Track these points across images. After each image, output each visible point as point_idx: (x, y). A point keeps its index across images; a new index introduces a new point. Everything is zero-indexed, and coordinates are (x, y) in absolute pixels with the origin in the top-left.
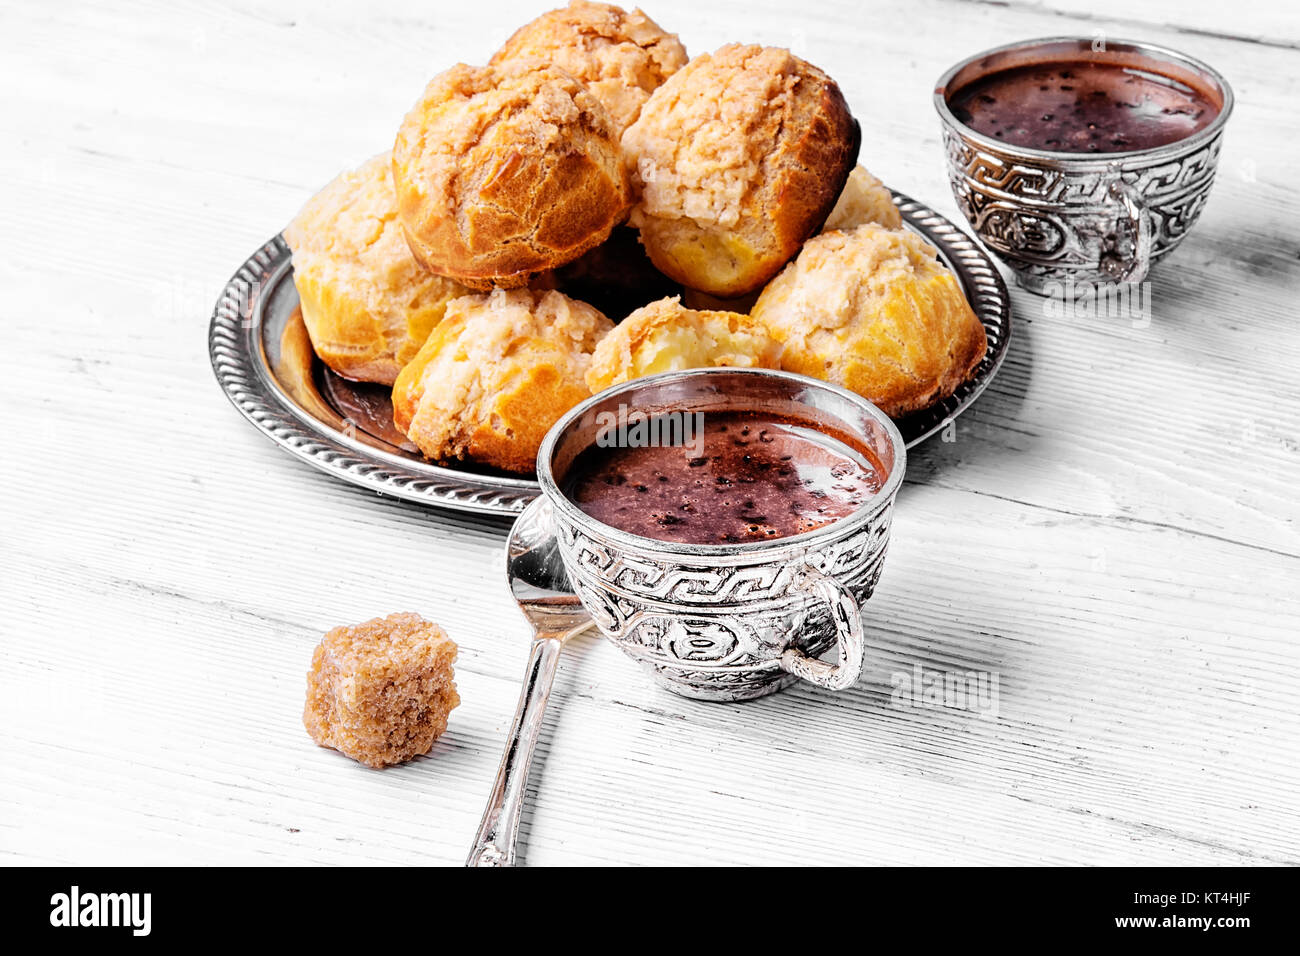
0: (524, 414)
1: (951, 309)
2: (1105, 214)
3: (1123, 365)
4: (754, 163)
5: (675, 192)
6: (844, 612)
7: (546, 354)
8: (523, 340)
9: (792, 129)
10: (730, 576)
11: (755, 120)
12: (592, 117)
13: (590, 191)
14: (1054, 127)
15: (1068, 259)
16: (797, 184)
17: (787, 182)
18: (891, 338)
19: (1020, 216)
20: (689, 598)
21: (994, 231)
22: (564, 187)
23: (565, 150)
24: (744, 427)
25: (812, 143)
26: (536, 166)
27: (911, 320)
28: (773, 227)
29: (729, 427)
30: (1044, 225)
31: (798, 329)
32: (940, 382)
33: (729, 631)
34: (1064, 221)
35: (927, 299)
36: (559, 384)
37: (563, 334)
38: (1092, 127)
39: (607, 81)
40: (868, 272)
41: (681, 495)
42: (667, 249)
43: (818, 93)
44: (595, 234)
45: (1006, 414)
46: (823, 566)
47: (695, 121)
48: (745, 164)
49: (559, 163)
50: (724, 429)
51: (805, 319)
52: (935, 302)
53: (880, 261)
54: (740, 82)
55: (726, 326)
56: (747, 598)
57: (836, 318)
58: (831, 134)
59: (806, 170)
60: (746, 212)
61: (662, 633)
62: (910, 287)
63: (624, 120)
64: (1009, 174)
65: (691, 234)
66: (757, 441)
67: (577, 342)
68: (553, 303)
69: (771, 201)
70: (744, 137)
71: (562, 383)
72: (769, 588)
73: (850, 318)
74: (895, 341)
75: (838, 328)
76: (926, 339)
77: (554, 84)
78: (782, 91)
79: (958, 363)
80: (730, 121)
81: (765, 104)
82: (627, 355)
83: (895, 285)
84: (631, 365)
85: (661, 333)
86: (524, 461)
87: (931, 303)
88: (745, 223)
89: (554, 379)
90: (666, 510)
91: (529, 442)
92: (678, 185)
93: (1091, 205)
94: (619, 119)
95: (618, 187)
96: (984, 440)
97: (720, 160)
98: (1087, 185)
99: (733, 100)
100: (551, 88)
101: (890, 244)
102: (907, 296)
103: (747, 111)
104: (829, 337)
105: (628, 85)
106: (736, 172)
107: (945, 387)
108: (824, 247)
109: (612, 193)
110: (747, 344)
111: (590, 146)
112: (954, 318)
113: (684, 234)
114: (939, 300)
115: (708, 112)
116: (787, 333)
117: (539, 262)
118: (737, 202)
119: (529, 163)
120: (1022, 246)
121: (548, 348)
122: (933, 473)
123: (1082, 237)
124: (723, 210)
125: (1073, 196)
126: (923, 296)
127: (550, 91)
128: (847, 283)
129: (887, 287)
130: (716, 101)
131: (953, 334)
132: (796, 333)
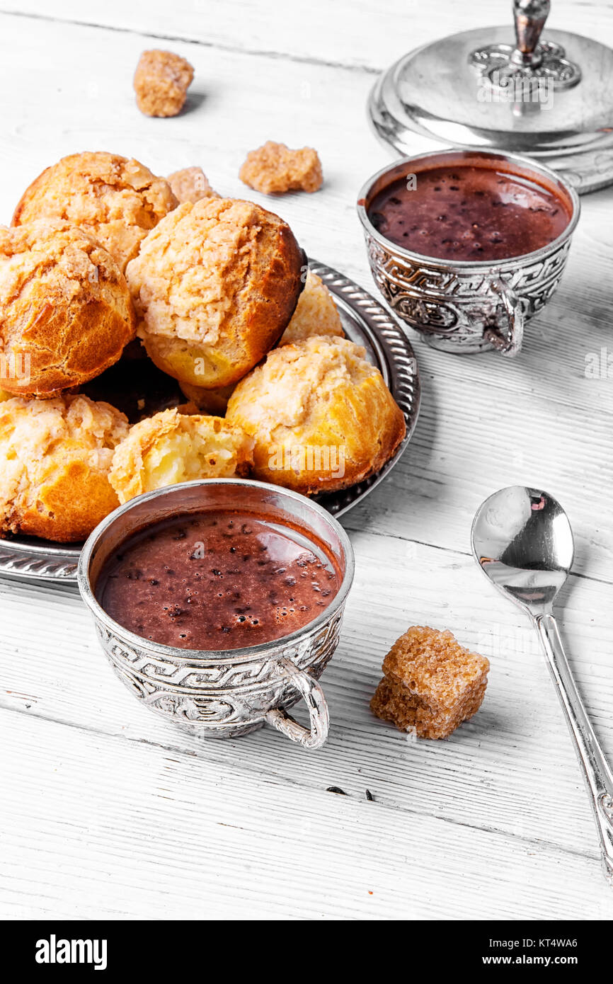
0: (62, 500)
1: (379, 405)
2: (488, 301)
3: (503, 416)
4: (229, 299)
5: (170, 319)
6: (314, 702)
7: (76, 451)
8: (58, 441)
9: (256, 271)
10: (228, 670)
11: (228, 265)
12: (105, 269)
13: (106, 328)
14: (447, 227)
15: (460, 331)
16: (262, 312)
17: (254, 311)
18: (335, 434)
19: (424, 303)
20: (197, 684)
21: (404, 310)
22: (86, 327)
23: (85, 299)
24: (230, 521)
25: (272, 280)
26: (64, 313)
27: (350, 419)
28: (244, 345)
29: (218, 522)
30: (443, 310)
31: (265, 425)
32: (372, 463)
33: (226, 703)
34: (457, 307)
35: (361, 401)
36: (87, 475)
37: (89, 433)
38: (475, 226)
39: (113, 222)
40: (316, 382)
41: (184, 588)
42: (164, 356)
43: (275, 238)
44: (111, 358)
45: (419, 464)
46: (296, 656)
47: (183, 265)
48: (222, 299)
49: (82, 310)
50: (215, 524)
51: (270, 418)
52: (367, 402)
53: (325, 372)
54: (217, 234)
55: (212, 428)
56: (241, 684)
57: (293, 421)
58: (286, 270)
59: (267, 301)
60: (224, 335)
61: (177, 705)
62: (348, 392)
63: (128, 252)
64: (415, 274)
65: (182, 346)
66: (239, 534)
67: (99, 439)
68: (80, 409)
69: (242, 326)
70: (221, 280)
71: (90, 474)
72: (257, 676)
73: (304, 419)
74: (339, 435)
75: (295, 426)
76: (361, 432)
77: (75, 245)
78: (249, 240)
79: (385, 446)
80: (209, 266)
81: (236, 253)
82: (139, 461)
83: (336, 392)
84: (143, 468)
85: (164, 442)
86: (63, 534)
87: (364, 404)
88: (223, 342)
89: (83, 471)
90: (174, 603)
91: (66, 521)
92: (171, 313)
93: (477, 296)
94: (123, 251)
95: (126, 320)
96: (404, 489)
97: (203, 296)
98: (474, 283)
99: (212, 249)
100: (73, 249)
101: (332, 356)
102: (346, 400)
103: (223, 259)
104: (289, 432)
105: (129, 225)
106: (215, 306)
107: (376, 466)
108: (282, 360)
109: (122, 326)
110: (228, 441)
111: (105, 293)
112: (381, 412)
113: (175, 346)
114: (370, 399)
115: (193, 258)
116: (256, 427)
117: (70, 382)
118: (217, 328)
119: (59, 312)
120: (425, 322)
121: (77, 446)
122: (367, 521)
123: (471, 317)
124: (206, 334)
125: (465, 291)
126: (357, 399)
127: (72, 252)
128: (301, 393)
129: (331, 393)
130: (199, 250)
131: (380, 425)
132: (263, 428)
